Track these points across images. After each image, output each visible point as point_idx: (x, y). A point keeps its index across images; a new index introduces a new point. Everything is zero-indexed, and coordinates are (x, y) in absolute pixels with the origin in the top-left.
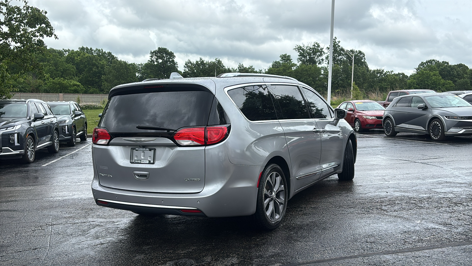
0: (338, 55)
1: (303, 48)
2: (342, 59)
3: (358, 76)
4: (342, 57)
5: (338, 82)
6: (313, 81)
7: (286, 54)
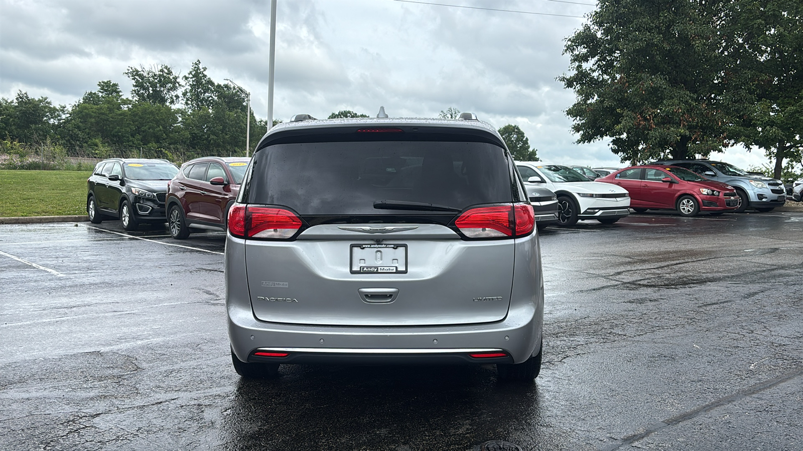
0: (202, 91)
1: (142, 72)
2: (210, 98)
3: (241, 128)
4: (210, 95)
5: (208, 137)
6: (164, 133)
7: (110, 81)
